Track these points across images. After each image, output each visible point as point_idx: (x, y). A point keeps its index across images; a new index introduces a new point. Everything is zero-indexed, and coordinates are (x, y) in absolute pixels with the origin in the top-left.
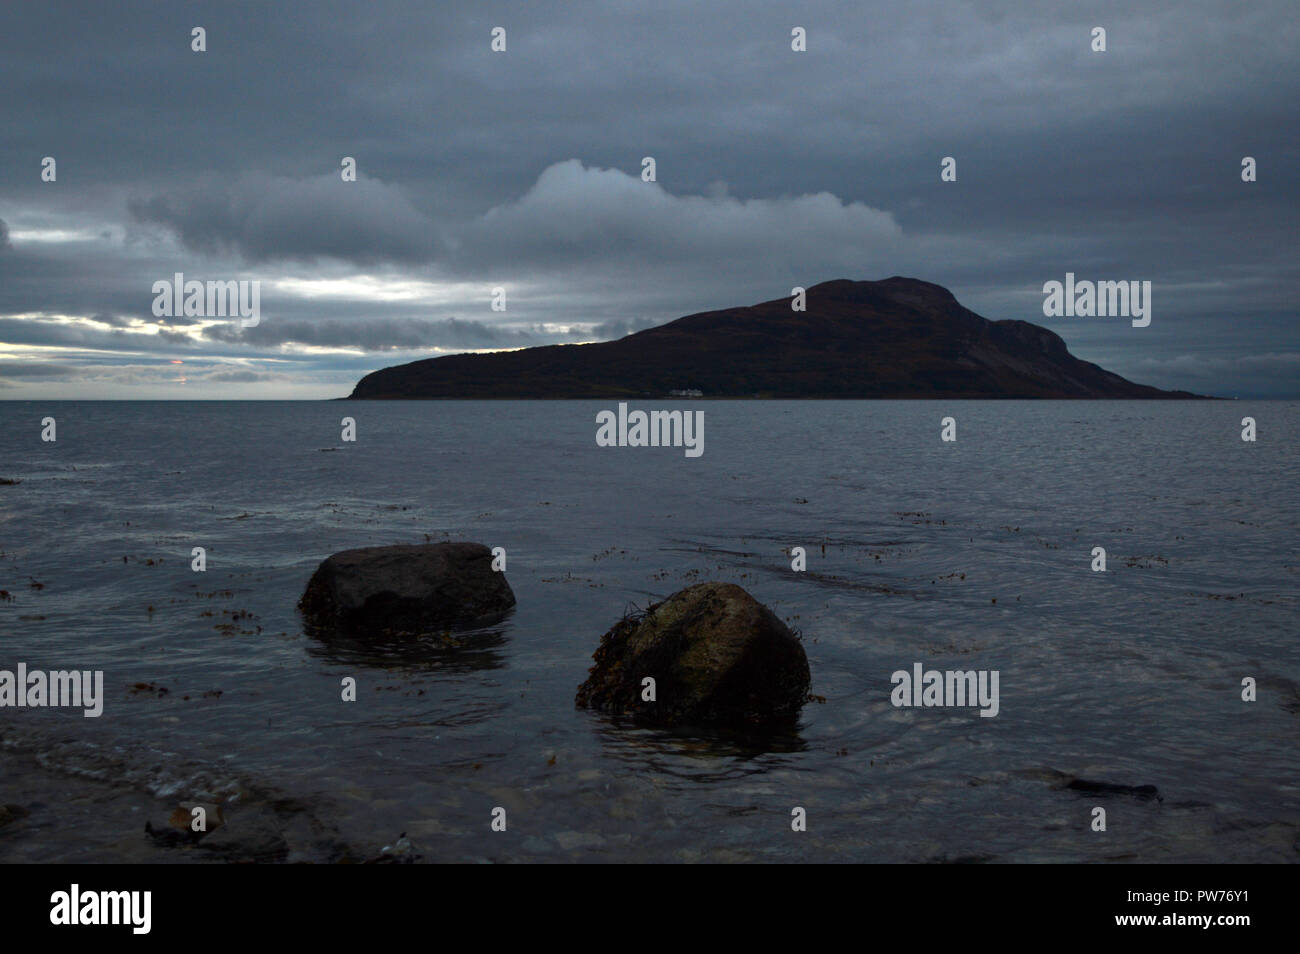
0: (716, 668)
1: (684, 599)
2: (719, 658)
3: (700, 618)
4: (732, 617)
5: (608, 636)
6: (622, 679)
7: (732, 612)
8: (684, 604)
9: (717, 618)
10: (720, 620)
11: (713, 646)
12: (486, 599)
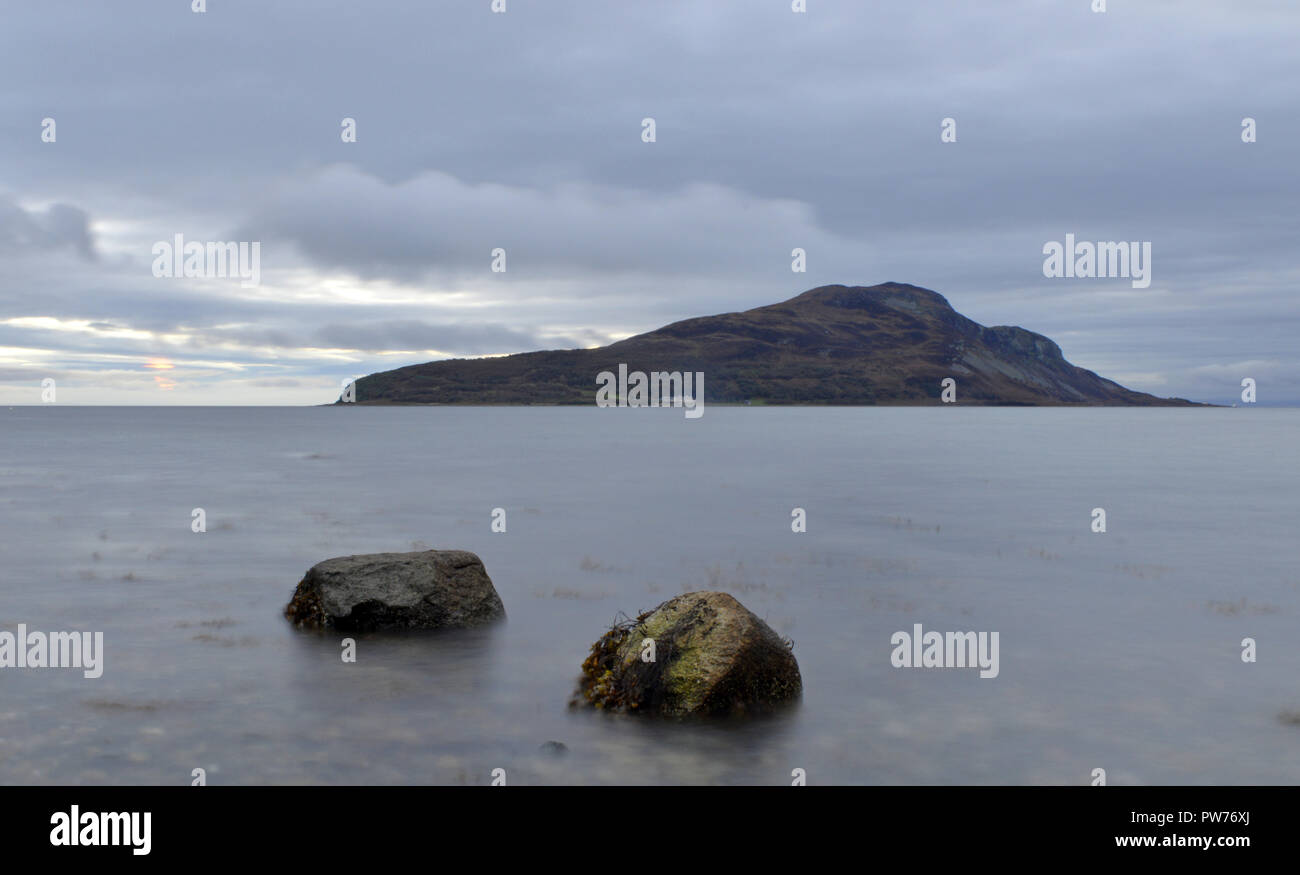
0: (707, 679)
1: (674, 608)
2: (710, 669)
3: (691, 627)
4: (723, 627)
5: (598, 645)
6: (612, 688)
7: (724, 622)
8: (675, 613)
9: (708, 627)
10: (711, 629)
11: (703, 656)
12: (474, 608)
